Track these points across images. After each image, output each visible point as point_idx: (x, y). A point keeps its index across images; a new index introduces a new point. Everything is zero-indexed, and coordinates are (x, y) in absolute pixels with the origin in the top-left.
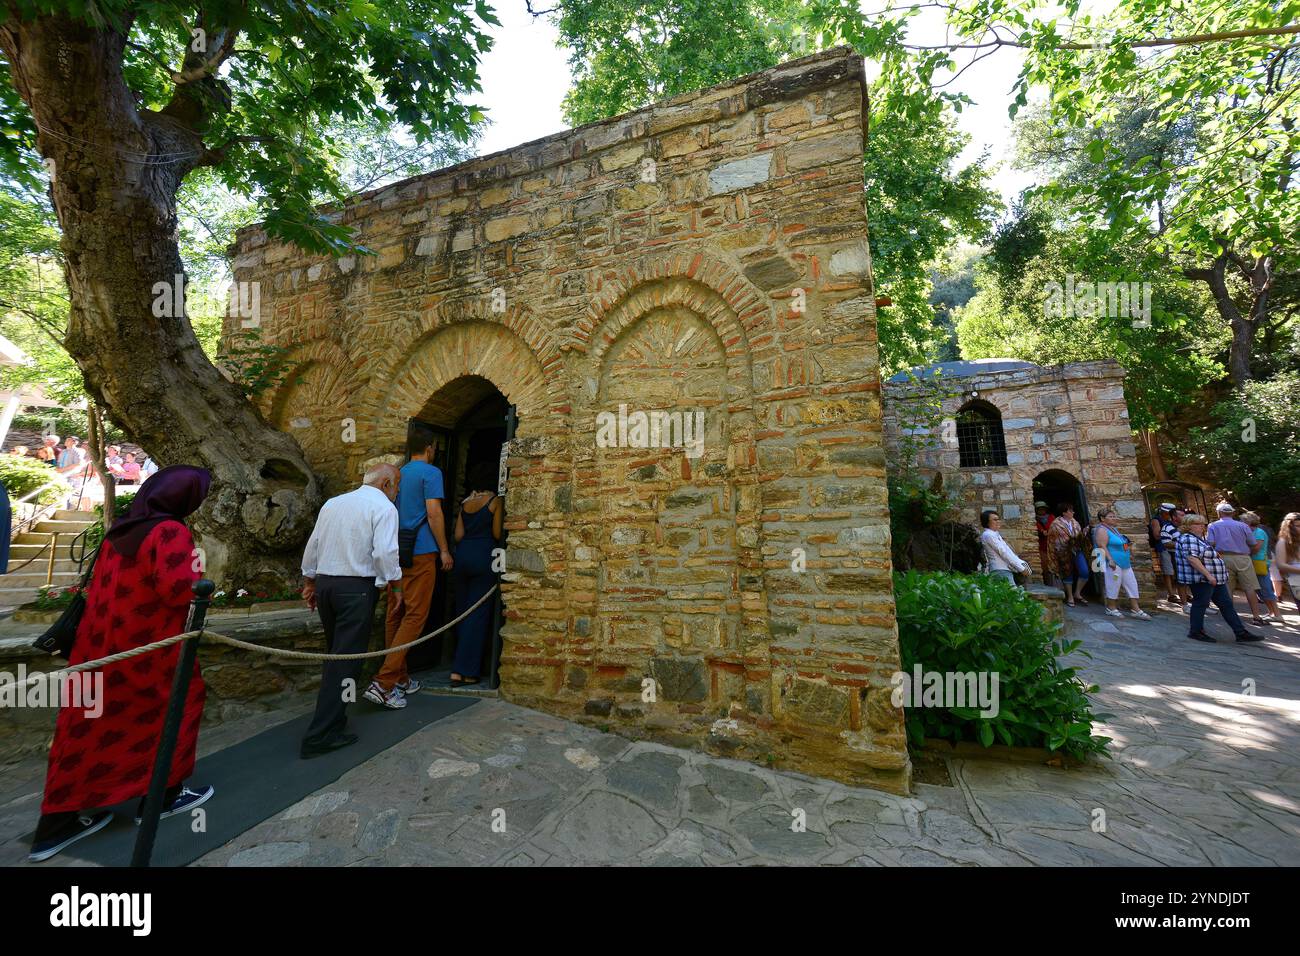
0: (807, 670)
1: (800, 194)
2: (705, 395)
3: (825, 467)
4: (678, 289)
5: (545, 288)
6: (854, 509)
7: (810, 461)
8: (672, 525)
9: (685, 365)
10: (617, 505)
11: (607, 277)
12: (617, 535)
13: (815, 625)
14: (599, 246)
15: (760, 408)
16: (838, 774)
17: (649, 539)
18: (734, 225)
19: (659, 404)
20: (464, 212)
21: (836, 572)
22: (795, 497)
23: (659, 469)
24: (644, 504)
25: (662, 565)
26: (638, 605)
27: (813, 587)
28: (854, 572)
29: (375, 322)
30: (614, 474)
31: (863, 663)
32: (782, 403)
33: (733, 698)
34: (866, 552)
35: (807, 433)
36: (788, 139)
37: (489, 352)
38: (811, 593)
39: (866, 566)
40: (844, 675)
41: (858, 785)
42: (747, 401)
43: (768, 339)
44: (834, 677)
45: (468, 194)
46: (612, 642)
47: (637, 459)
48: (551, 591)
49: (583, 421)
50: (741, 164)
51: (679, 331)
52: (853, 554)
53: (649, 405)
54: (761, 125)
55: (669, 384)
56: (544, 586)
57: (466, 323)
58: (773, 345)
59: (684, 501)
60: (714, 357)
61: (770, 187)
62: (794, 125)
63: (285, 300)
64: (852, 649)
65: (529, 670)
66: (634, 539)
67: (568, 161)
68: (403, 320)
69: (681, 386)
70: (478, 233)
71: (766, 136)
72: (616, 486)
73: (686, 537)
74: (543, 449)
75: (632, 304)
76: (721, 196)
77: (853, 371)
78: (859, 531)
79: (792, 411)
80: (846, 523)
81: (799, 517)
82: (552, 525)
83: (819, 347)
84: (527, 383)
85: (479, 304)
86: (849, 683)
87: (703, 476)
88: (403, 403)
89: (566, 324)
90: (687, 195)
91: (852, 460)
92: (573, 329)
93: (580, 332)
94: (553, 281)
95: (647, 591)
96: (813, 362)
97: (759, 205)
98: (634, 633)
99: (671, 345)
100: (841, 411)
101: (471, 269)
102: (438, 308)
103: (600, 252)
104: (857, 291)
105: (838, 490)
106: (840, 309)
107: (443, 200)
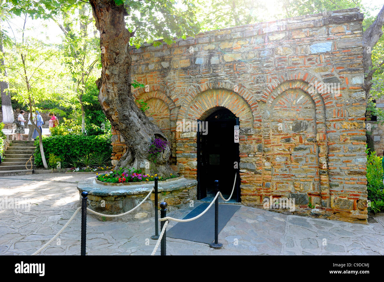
0: (341, 196)
1: (342, 57)
2: (307, 117)
3: (349, 141)
4: (298, 83)
5: (250, 80)
6: (357, 153)
7: (344, 140)
8: (296, 156)
9: (300, 107)
10: (277, 150)
11: (273, 78)
12: (278, 159)
13: (344, 184)
14: (269, 67)
15: (328, 124)
16: (349, 221)
17: (288, 160)
18: (319, 65)
19: (291, 119)
20: (214, 50)
21: (351, 170)
22: (339, 150)
23: (292, 139)
24: (287, 150)
25: (293, 168)
26: (286, 179)
27: (344, 174)
28: (356, 170)
29: (181, 86)
30: (276, 140)
31: (358, 194)
32: (336, 122)
33: (317, 203)
34: (360, 165)
35: (343, 131)
36: (337, 37)
37: (227, 99)
38: (342, 176)
39: (360, 169)
40: (352, 197)
42: (323, 121)
43: (331, 102)
44: (349, 197)
45: (215, 43)
46: (276, 189)
47: (284, 136)
48: (258, 175)
49: (265, 124)
50: (321, 44)
51: (298, 96)
52: (357, 165)
53: (288, 119)
54: (328, 32)
55: (295, 113)
56: (255, 174)
57: (218, 89)
58: (333, 104)
59: (300, 149)
60: (311, 105)
61: (332, 53)
62: (339, 33)
63: (140, 76)
64: (355, 190)
65: (252, 197)
66: (283, 160)
67: (256, 36)
68: (192, 87)
69: (299, 114)
70: (221, 58)
71: (330, 35)
72: (276, 144)
73: (301, 160)
74: (252, 132)
75: (282, 87)
76: (314, 54)
77: (359, 114)
78: (358, 159)
79: (338, 125)
80: (354, 157)
81: (340, 155)
82: (257, 156)
83: (348, 106)
84: (243, 111)
85: (224, 83)
86: (353, 199)
87: (306, 142)
88: (193, 114)
89: (259, 93)
90: (302, 52)
91: (357, 140)
92: (261, 94)
93: (264, 96)
94: (253, 78)
95: (288, 175)
96: (346, 110)
97: (328, 59)
98: (284, 187)
99: (295, 101)
100: (354, 125)
101: (220, 71)
102: (207, 84)
103: (270, 69)
104: (360, 90)
105: (353, 148)
106: (354, 95)
107: (205, 44)
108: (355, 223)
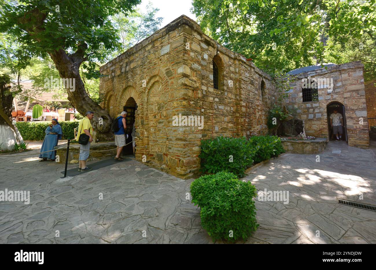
0: (172, 156)
1: (174, 54)
2: (163, 100)
5: (138, 78)
8: (159, 127)
9: (160, 94)
10: (151, 123)
11: (147, 76)
12: (151, 129)
13: (174, 148)
14: (145, 68)
16: (175, 175)
17: (156, 130)
18: (164, 62)
19: (157, 102)
20: (128, 62)
21: (177, 137)
23: (157, 116)
24: (155, 123)
25: (157, 135)
26: (154, 143)
28: (179, 137)
29: (117, 87)
30: (151, 117)
31: (180, 155)
32: (170, 102)
33: (166, 161)
35: (173, 109)
36: (173, 41)
37: (133, 92)
38: (173, 141)
40: (177, 157)
41: (178, 177)
43: (168, 88)
45: (128, 58)
46: (151, 150)
47: (154, 114)
49: (145, 106)
50: (166, 47)
51: (159, 86)
52: (179, 134)
53: (155, 103)
54: (169, 38)
55: (158, 98)
56: (140, 139)
57: (129, 86)
58: (169, 90)
59: (161, 122)
61: (170, 53)
62: (174, 37)
63: (106, 82)
64: (178, 152)
66: (154, 130)
67: (141, 49)
68: (121, 86)
69: (160, 98)
70: (129, 67)
71: (170, 40)
72: (151, 120)
73: (161, 130)
74: (139, 112)
75: (151, 81)
76: (162, 56)
77: (180, 95)
78: (180, 129)
79: (172, 104)
82: (141, 127)
83: (176, 90)
84: (138, 99)
85: (130, 82)
86: (177, 159)
87: (163, 117)
90: (158, 56)
95: (155, 140)
96: (175, 93)
97: (168, 57)
98: (154, 148)
99: (158, 89)
100: (178, 104)
101: (129, 75)
102: (125, 83)
103: (145, 70)
104: (181, 77)
106: (179, 81)
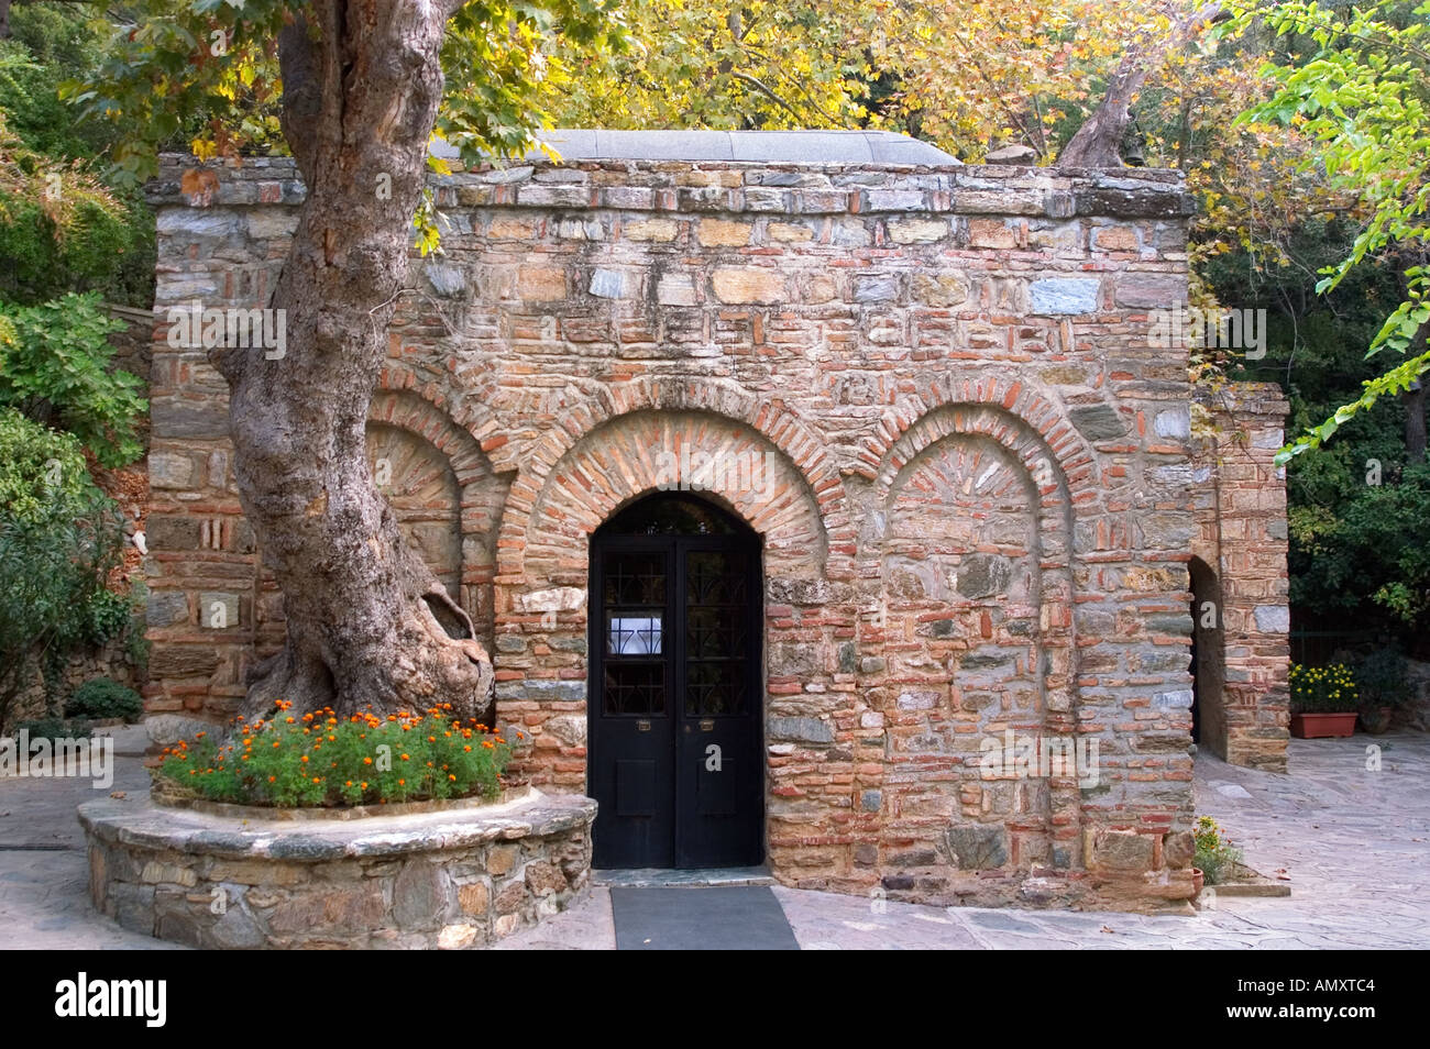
0: (1118, 824)
1: (1128, 337)
2: (1008, 543)
3: (1142, 634)
4: (984, 416)
5: (814, 388)
6: (1166, 675)
7: (1127, 628)
8: (971, 688)
9: (987, 506)
10: (901, 665)
11: (904, 390)
12: (905, 698)
13: (1127, 783)
14: (889, 344)
15: (1081, 570)
16: (1140, 908)
17: (942, 703)
18: (1059, 357)
19: (955, 548)
20: (673, 243)
21: (1148, 734)
22: (1113, 663)
23: (957, 624)
24: (938, 664)
25: (958, 732)
26: (932, 775)
27: (1127, 749)
28: (1163, 733)
29: (519, 385)
31: (1166, 814)
32: (1104, 566)
33: (1034, 859)
34: (1174, 715)
36: (1115, 266)
38: (1122, 754)
39: (1173, 728)
40: (1150, 825)
42: (1064, 558)
43: (1092, 496)
44: (1141, 827)
45: (677, 217)
46: (899, 816)
47: (928, 612)
48: (840, 764)
49: (867, 563)
50: (1059, 281)
51: (979, 463)
52: (1163, 717)
53: (943, 549)
54: (1087, 240)
55: (968, 525)
56: (830, 759)
57: (688, 412)
58: (1097, 503)
59: (986, 661)
60: (1021, 500)
61: (1098, 322)
62: (1123, 251)
64: (1158, 802)
65: (816, 852)
66: (927, 703)
67: (841, 214)
68: (573, 391)
69: (982, 529)
70: (701, 283)
71: (1093, 255)
72: (903, 643)
73: (986, 701)
74: (822, 596)
75: (929, 425)
76: (1042, 316)
77: (1173, 540)
78: (1169, 695)
79: (1112, 576)
80: (1158, 689)
81: (1116, 682)
82: (840, 687)
83: (1142, 511)
84: (783, 507)
85: (713, 391)
86: (1153, 831)
87: (1004, 634)
88: (568, 510)
89: (850, 441)
90: (1002, 304)
91: (1167, 630)
92: (858, 448)
93: (869, 454)
94: (826, 379)
95: (940, 760)
96: (1135, 526)
97: (1086, 339)
98: (925, 806)
99: (970, 479)
100: (1159, 578)
101: (696, 336)
102: (641, 384)
103: (893, 353)
104: (1179, 458)
105: (1153, 657)
106: (1161, 473)
107: (632, 215)
108: (1156, 914)
